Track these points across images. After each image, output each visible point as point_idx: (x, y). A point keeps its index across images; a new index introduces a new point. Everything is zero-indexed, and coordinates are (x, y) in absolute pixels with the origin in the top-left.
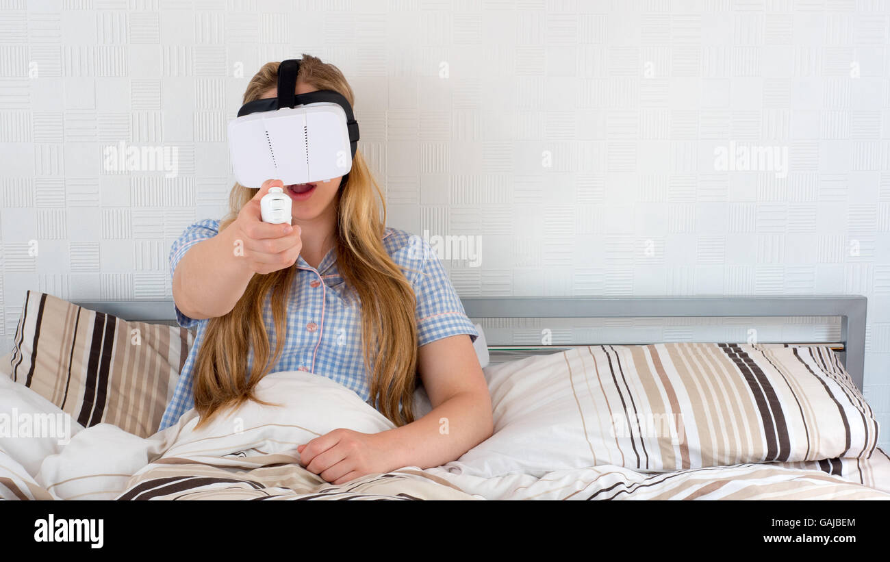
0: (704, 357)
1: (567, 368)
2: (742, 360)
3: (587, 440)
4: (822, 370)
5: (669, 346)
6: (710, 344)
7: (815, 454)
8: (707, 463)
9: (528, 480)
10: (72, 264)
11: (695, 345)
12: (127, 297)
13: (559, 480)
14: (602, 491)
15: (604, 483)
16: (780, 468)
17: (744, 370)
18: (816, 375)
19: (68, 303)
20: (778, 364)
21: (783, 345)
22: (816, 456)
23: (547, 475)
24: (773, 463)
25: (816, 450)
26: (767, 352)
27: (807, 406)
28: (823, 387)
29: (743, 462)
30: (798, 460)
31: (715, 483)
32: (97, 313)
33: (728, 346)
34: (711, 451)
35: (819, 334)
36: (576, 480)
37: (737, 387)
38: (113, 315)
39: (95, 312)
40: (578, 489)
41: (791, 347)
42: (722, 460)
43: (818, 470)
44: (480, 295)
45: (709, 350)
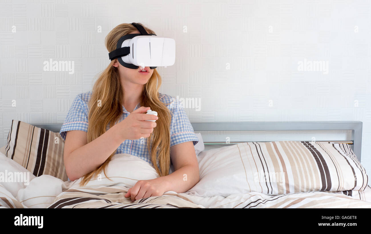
0: (296, 147)
1: (238, 150)
2: (312, 148)
3: (247, 181)
4: (345, 153)
5: (281, 142)
6: (298, 142)
7: (342, 188)
8: (297, 191)
9: (221, 198)
10: (31, 108)
11: (292, 142)
12: (54, 123)
13: (234, 198)
14: (252, 203)
15: (253, 199)
16: (327, 193)
17: (313, 153)
18: (342, 155)
19: (29, 125)
20: (327, 150)
21: (328, 142)
22: (342, 189)
23: (230, 196)
24: (324, 191)
25: (342, 187)
26: (321, 145)
27: (339, 168)
28: (346, 160)
29: (311, 191)
30: (334, 190)
31: (299, 199)
32: (41, 129)
33: (305, 143)
34: (298, 186)
35: (342, 137)
36: (241, 198)
37: (310, 160)
38: (48, 129)
39: (41, 128)
40: (242, 202)
41: (331, 143)
42: (303, 190)
43: (342, 194)
44: (201, 121)
45: (297, 144)
